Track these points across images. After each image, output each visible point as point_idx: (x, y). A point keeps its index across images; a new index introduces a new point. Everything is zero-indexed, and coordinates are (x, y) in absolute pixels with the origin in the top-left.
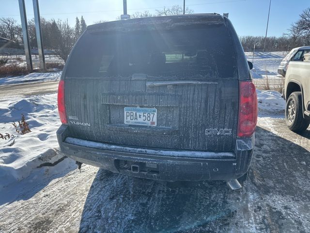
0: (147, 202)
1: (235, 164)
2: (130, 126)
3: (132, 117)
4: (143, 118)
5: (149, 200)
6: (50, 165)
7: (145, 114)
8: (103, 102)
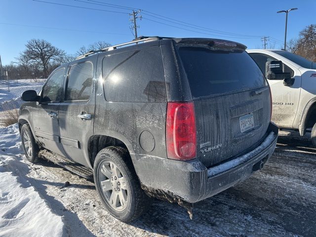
7: (249, 120)
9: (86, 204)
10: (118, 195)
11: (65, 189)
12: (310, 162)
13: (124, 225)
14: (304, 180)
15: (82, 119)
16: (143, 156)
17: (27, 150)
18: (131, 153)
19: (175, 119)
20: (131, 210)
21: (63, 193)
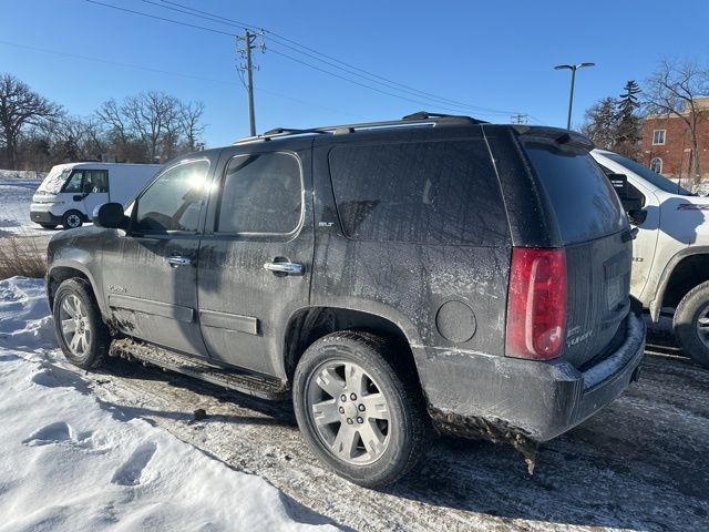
9: (268, 455)
10: (357, 432)
11: (200, 424)
12: (673, 373)
13: (372, 494)
14: (676, 404)
15: (277, 273)
16: (443, 351)
17: (70, 341)
18: (413, 344)
19: (532, 279)
20: (399, 461)
21: (201, 434)
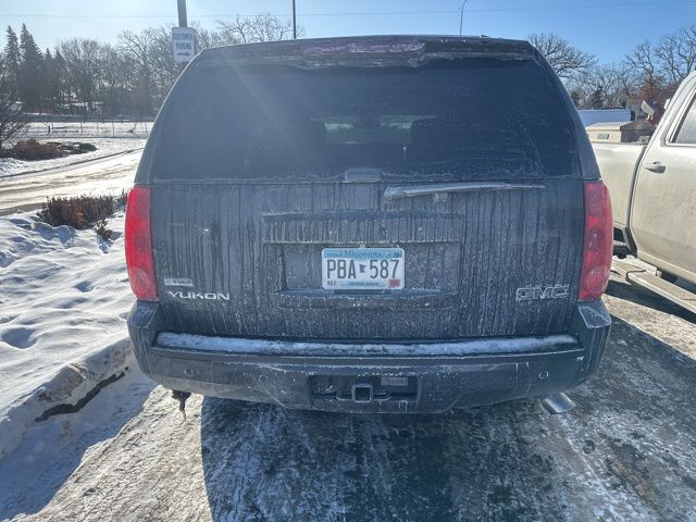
0: (358, 468)
1: (582, 358)
2: (338, 292)
3: (342, 271)
4: (369, 272)
5: (360, 461)
6: (68, 409)
7: (374, 264)
8: (268, 237)
